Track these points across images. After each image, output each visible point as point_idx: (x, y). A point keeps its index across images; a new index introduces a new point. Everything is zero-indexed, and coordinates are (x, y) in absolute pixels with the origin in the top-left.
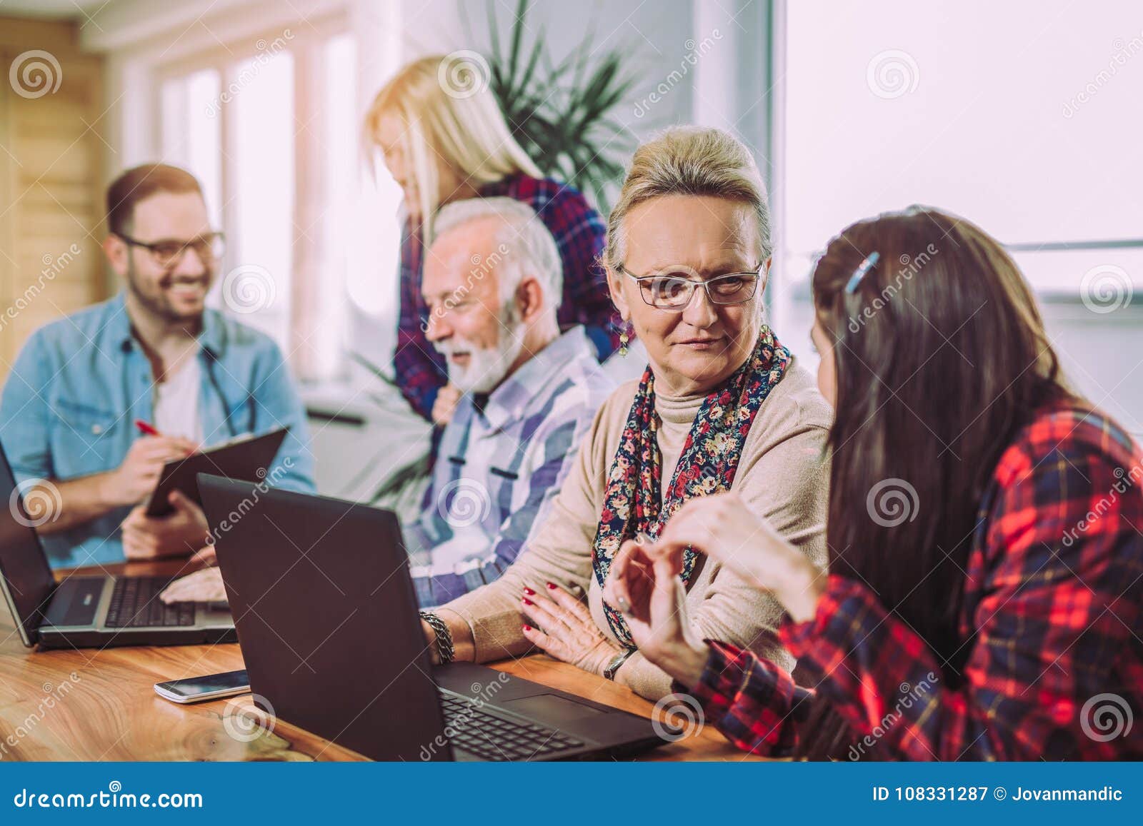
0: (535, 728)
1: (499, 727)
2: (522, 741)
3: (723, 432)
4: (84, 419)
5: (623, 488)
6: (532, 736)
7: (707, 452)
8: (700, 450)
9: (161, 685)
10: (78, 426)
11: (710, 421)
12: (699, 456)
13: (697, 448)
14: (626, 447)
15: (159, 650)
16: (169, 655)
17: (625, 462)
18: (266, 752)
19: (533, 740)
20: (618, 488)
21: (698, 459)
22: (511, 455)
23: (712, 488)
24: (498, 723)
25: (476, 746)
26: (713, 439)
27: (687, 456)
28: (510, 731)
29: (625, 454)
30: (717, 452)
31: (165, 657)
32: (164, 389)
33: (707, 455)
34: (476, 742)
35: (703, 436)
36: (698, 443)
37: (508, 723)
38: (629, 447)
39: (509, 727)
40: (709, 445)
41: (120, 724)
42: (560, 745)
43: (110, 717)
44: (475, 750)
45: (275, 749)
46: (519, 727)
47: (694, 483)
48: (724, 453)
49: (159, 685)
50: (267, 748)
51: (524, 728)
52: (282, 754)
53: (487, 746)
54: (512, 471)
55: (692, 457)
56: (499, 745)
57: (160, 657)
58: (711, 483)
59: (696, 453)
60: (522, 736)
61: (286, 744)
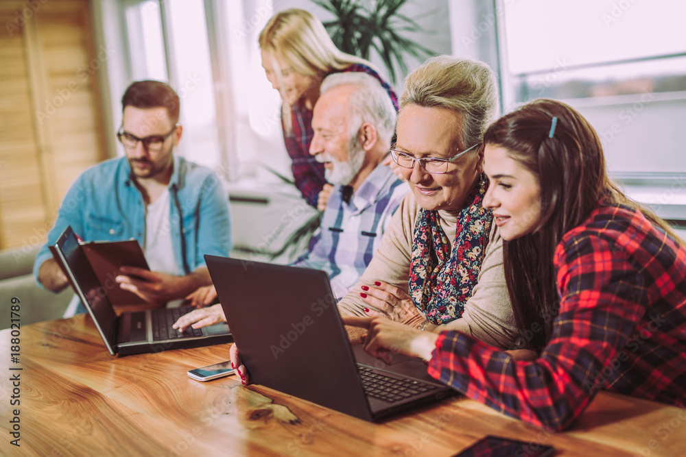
0: (408, 381)
1: (387, 382)
2: (402, 389)
3: (479, 219)
4: (104, 225)
5: (421, 261)
6: (407, 385)
7: (472, 232)
8: (468, 232)
9: (191, 372)
10: (102, 230)
11: (469, 215)
12: (468, 235)
13: (466, 231)
14: (422, 238)
15: (185, 351)
16: (191, 353)
17: (422, 246)
18: (261, 406)
19: (408, 388)
20: (418, 261)
21: (468, 237)
22: (371, 224)
23: (479, 253)
24: (386, 379)
25: (378, 394)
26: (474, 224)
27: (461, 236)
28: (394, 384)
29: (422, 241)
30: (478, 231)
31: (190, 355)
32: (150, 208)
33: (472, 234)
34: (377, 391)
35: (468, 225)
36: (466, 228)
37: (392, 379)
38: (424, 237)
39: (393, 381)
40: (472, 228)
41: (175, 396)
42: (424, 390)
43: (169, 393)
44: (378, 396)
45: (265, 403)
46: (399, 381)
47: (468, 251)
48: (482, 232)
49: (190, 372)
50: (260, 404)
51: (402, 381)
52: (270, 406)
53: (384, 393)
54: (373, 232)
55: (464, 237)
56: (390, 392)
57: (187, 355)
58: (477, 250)
59: (465, 234)
60: (401, 386)
61: (271, 401)
